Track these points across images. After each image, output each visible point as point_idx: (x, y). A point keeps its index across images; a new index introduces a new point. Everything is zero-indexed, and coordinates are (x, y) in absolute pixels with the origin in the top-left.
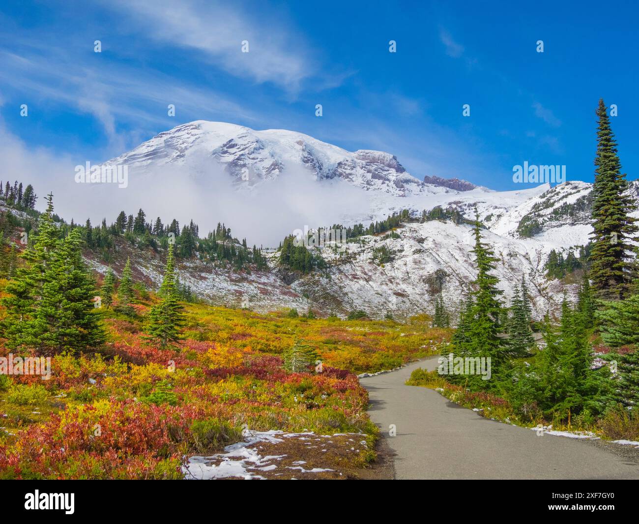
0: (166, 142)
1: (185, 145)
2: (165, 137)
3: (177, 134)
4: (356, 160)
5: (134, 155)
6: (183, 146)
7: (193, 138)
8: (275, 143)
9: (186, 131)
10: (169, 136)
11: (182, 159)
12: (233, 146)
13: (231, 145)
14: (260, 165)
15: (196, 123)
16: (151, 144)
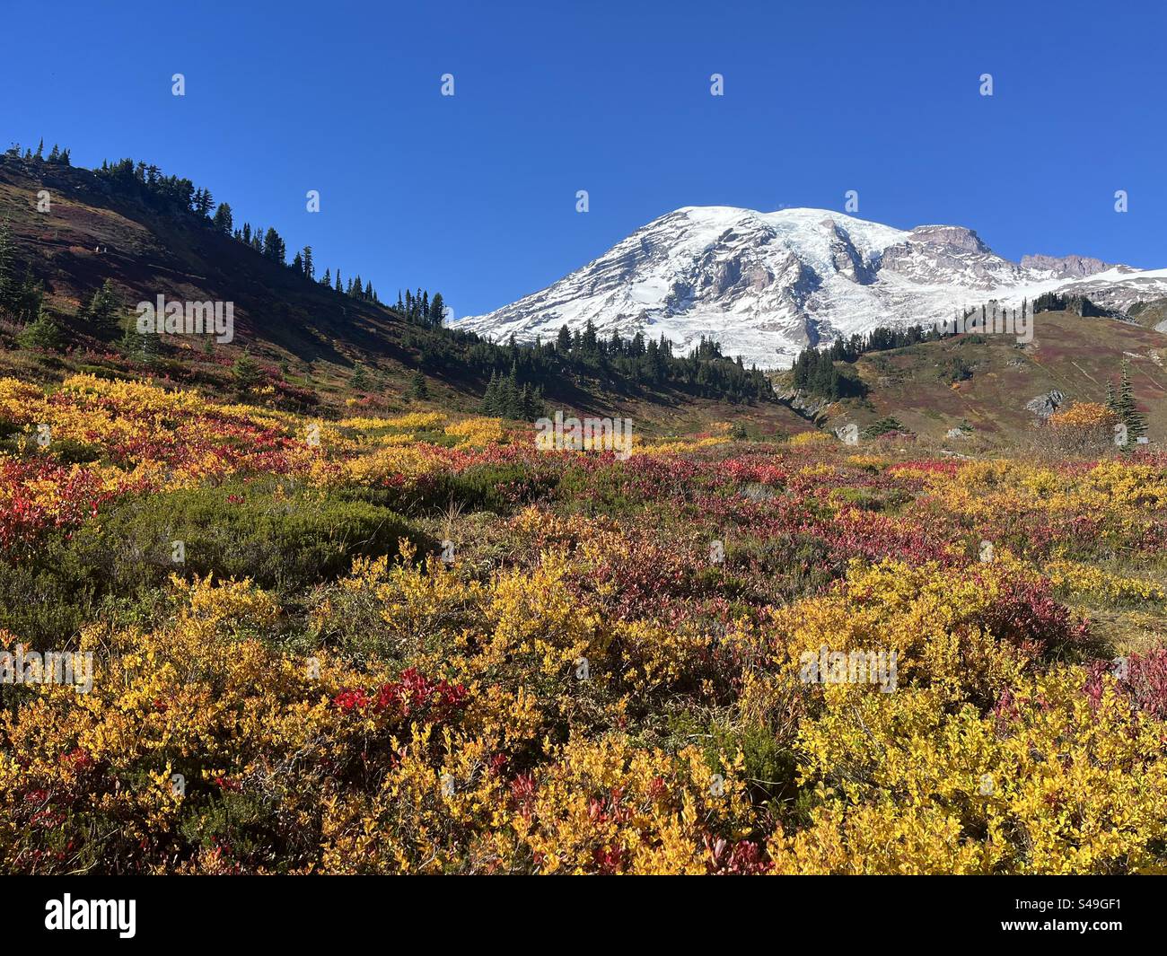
0: (643, 240)
1: (669, 242)
2: (642, 235)
3: (657, 229)
4: (911, 242)
5: (605, 262)
6: (666, 244)
7: (679, 232)
8: (790, 227)
9: (668, 224)
10: (646, 233)
11: (665, 261)
12: (734, 237)
13: (729, 236)
14: (769, 261)
15: (683, 210)
16: (624, 245)
